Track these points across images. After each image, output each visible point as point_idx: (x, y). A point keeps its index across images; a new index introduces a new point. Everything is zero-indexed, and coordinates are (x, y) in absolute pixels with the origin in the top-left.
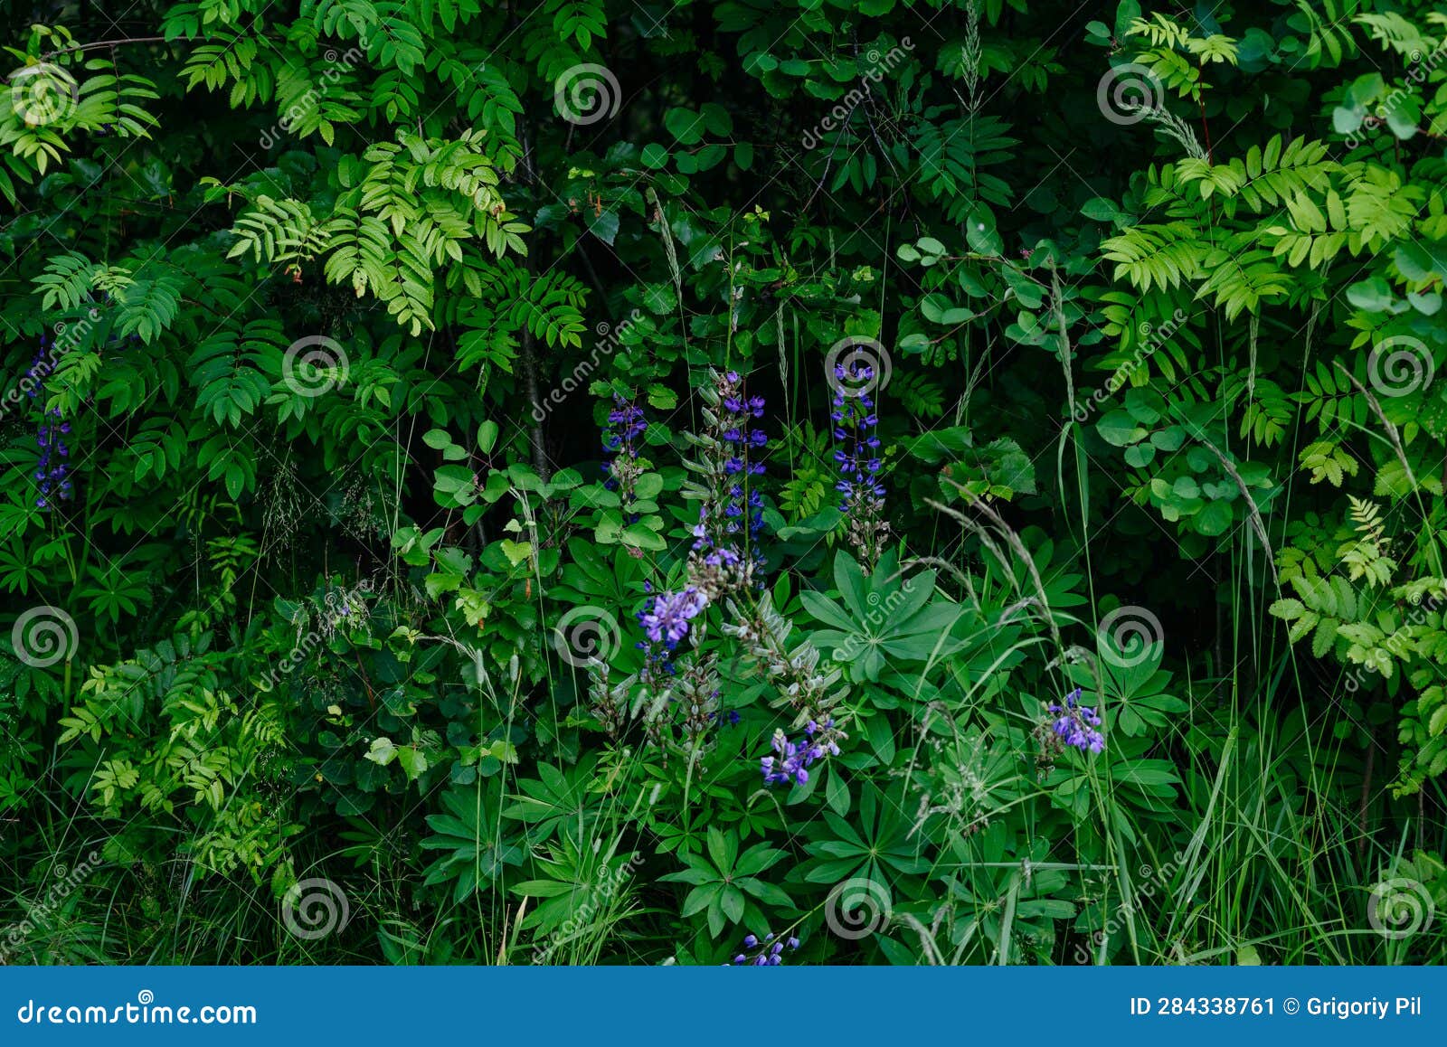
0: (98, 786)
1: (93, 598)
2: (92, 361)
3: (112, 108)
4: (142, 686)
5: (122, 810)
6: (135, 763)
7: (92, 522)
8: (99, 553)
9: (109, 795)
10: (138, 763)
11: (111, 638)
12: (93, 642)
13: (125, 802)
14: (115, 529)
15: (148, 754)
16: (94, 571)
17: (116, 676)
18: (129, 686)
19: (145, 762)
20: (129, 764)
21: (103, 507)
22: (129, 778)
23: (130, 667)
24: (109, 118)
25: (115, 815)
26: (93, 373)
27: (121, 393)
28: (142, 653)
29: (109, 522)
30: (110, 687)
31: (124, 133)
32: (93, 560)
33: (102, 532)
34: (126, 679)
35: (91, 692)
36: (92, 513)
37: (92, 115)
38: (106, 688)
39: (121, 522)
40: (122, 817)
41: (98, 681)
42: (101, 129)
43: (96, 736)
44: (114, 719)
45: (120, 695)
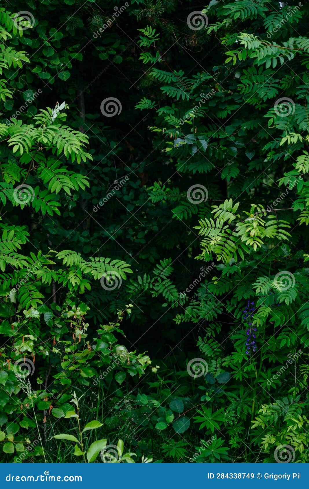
0: (263, 443)
1: (262, 383)
2: (269, 310)
3: (276, 230)
4: (278, 412)
5: (270, 450)
6: (274, 435)
7: (263, 359)
8: (264, 368)
9: (266, 446)
10: (276, 435)
11: (267, 395)
12: (261, 396)
13: (271, 448)
14: (270, 361)
15: (279, 433)
16: (263, 374)
17: (269, 408)
18: (273, 411)
19: (278, 435)
20: (273, 435)
21: (266, 354)
22: (273, 440)
23: (274, 405)
24: (275, 234)
25: (268, 452)
26: (269, 313)
27: (278, 320)
28: (278, 401)
29: (268, 359)
30: (268, 411)
31: (280, 239)
32: (262, 370)
33: (266, 362)
34: (273, 409)
35: (262, 413)
36: (263, 356)
37: (270, 232)
38: (266, 412)
39: (272, 359)
40: (270, 452)
41: (264, 409)
42: (273, 237)
43: (263, 427)
44: (269, 421)
45: (270, 414)
